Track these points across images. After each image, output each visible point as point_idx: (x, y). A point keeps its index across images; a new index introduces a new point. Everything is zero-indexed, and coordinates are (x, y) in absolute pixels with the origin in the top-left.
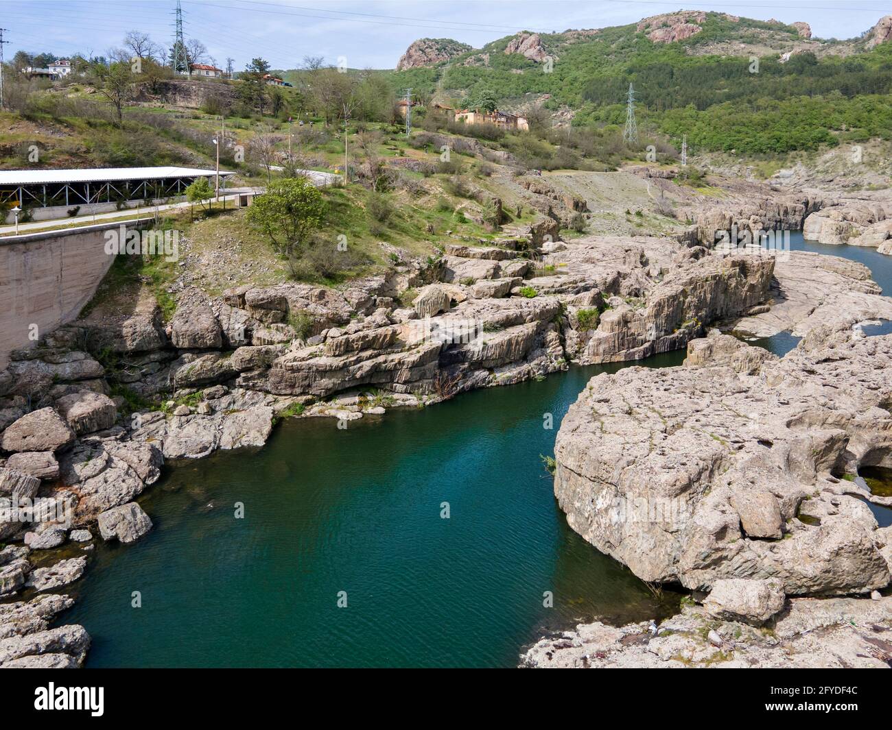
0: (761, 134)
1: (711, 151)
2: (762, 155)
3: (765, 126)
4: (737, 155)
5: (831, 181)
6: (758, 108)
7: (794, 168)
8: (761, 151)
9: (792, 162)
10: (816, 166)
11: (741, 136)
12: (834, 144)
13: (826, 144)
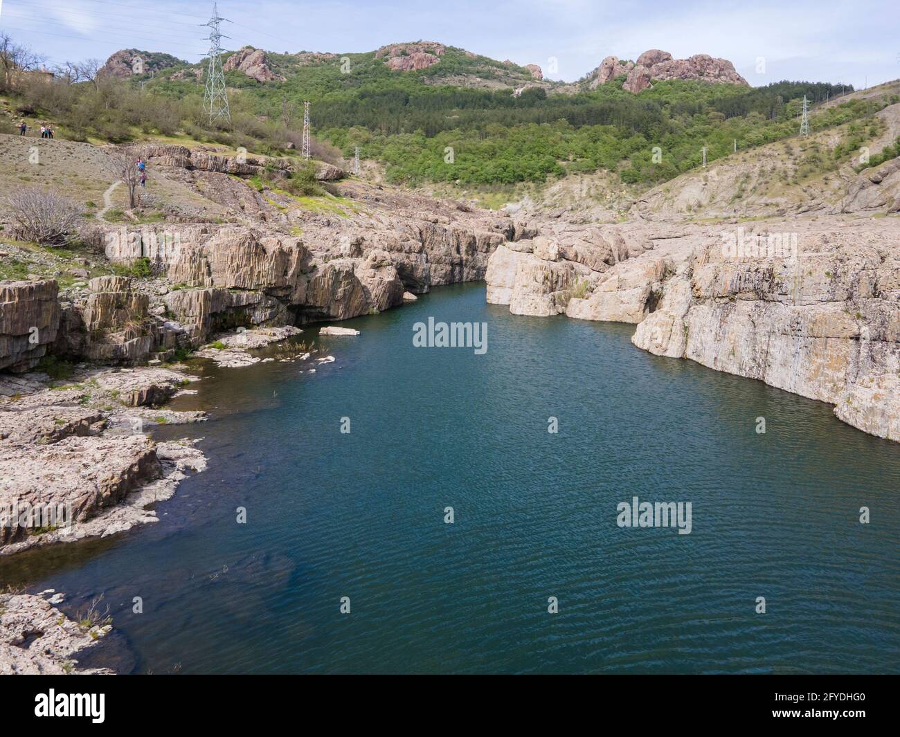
0: (488, 163)
1: (435, 182)
2: (487, 186)
3: (493, 154)
4: (462, 186)
5: (559, 217)
6: (487, 135)
7: (521, 202)
8: (487, 181)
9: (519, 194)
10: (543, 200)
11: (467, 164)
12: (561, 174)
13: (554, 174)
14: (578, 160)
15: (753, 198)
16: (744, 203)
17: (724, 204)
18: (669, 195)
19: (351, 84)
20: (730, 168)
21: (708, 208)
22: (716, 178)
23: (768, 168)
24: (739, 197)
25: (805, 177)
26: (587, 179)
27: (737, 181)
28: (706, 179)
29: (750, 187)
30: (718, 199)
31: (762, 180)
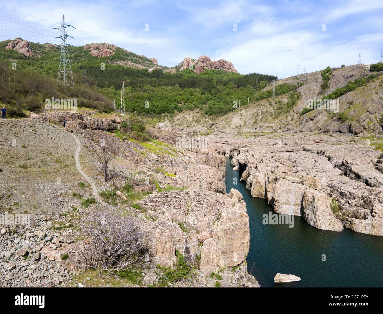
2: (149, 114)
4: (137, 114)
5: (183, 129)
6: (145, 90)
7: (164, 123)
8: (149, 112)
9: (164, 119)
10: (174, 122)
11: (139, 104)
12: (180, 111)
13: (177, 110)
14: (186, 104)
15: (261, 124)
16: (258, 125)
17: (250, 126)
18: (228, 121)
19: (74, 62)
20: (249, 110)
21: (244, 127)
22: (245, 114)
23: (265, 111)
24: (256, 123)
25: (279, 115)
26: (191, 112)
27: (253, 116)
28: (241, 114)
29: (259, 119)
30: (247, 123)
31: (263, 116)
